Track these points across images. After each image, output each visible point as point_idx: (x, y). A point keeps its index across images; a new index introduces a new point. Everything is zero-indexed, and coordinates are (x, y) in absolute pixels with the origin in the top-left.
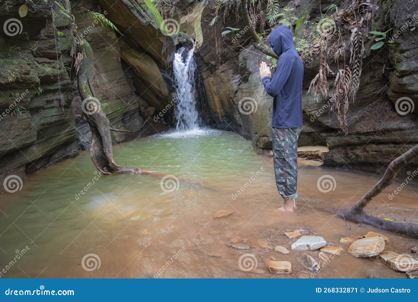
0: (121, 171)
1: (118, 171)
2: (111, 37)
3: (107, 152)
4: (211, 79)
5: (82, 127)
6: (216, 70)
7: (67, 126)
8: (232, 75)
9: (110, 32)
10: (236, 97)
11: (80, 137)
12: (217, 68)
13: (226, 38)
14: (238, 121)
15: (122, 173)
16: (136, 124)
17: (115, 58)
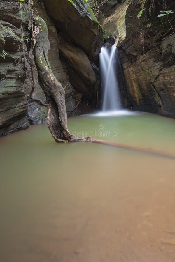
0: (74, 139)
1: (71, 139)
2: (52, 31)
3: (63, 120)
4: (131, 69)
5: (30, 105)
6: (137, 60)
7: (22, 100)
8: (153, 63)
9: (51, 26)
10: (156, 82)
11: (29, 113)
12: (138, 58)
13: (150, 30)
14: (157, 102)
15: (75, 141)
16: (71, 106)
17: (54, 49)
